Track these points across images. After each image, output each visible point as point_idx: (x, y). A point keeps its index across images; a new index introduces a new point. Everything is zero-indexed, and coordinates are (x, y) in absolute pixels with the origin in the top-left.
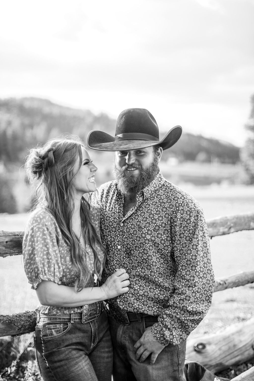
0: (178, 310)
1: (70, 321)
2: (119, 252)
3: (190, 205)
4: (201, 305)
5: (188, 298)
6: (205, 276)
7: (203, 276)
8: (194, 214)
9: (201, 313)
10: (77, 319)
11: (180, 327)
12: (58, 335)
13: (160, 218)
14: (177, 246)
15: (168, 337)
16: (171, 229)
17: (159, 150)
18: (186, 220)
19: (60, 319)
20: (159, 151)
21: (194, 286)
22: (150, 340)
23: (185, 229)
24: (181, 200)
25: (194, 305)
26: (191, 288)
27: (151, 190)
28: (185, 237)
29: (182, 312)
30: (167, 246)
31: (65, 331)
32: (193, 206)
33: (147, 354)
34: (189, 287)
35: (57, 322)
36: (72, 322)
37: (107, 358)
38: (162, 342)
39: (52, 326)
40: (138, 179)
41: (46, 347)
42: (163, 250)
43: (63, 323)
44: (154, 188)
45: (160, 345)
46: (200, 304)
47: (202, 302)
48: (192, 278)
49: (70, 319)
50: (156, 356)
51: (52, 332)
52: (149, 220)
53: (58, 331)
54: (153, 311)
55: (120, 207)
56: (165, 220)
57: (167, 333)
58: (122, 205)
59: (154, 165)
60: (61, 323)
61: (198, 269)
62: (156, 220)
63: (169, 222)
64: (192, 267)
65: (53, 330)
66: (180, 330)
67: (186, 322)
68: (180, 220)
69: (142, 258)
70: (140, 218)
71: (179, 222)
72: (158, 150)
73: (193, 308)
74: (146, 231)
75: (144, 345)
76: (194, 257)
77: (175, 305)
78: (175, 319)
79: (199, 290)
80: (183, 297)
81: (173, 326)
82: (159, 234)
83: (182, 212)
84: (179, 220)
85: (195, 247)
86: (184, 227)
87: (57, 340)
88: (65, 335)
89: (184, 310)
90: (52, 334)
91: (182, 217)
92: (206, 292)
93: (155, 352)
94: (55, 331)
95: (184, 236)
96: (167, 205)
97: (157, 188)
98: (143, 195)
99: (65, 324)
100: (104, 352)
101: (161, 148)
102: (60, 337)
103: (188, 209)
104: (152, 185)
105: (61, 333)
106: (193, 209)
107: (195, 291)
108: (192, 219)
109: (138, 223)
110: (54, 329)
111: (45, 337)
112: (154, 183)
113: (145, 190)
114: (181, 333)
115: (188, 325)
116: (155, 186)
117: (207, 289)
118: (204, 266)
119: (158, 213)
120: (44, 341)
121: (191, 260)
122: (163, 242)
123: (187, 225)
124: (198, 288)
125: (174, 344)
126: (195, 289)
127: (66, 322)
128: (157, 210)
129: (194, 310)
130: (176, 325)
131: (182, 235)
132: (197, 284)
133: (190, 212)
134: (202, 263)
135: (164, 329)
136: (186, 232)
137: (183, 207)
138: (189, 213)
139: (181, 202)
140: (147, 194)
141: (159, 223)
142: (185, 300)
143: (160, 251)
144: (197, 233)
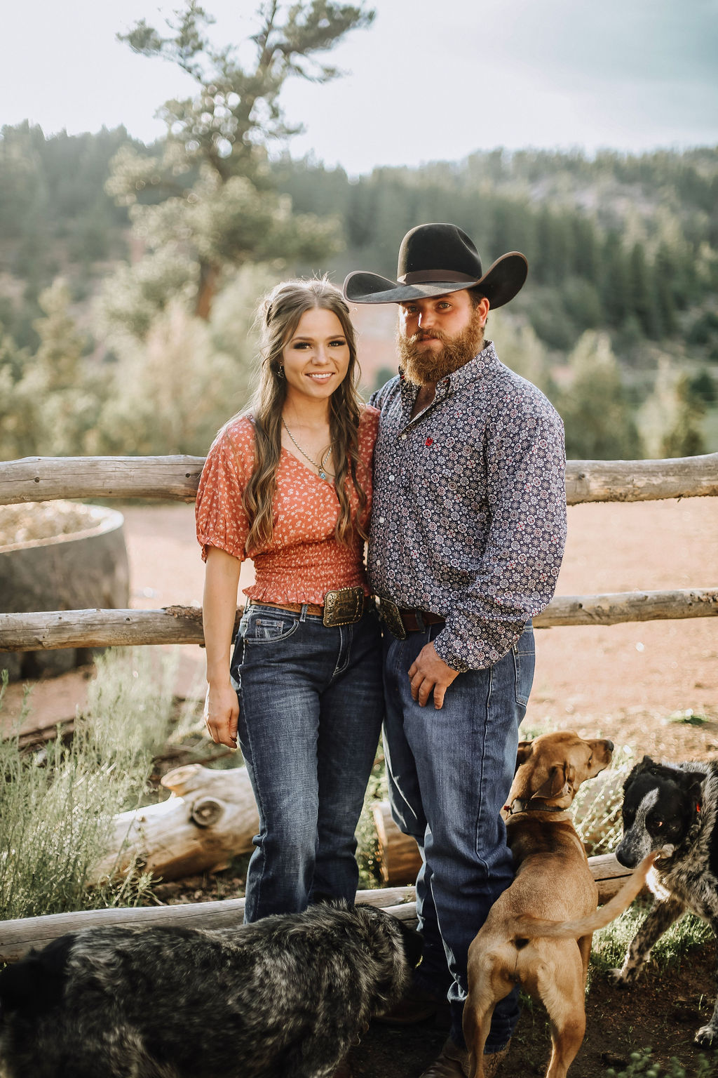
0: (480, 602)
1: (299, 618)
2: (390, 487)
3: (525, 406)
4: (525, 598)
5: (495, 580)
6: (536, 542)
7: (531, 543)
8: (530, 424)
9: (523, 611)
10: (313, 616)
11: (485, 635)
12: (273, 639)
13: (467, 428)
14: (493, 484)
15: (458, 651)
16: (484, 451)
17: (483, 303)
18: (511, 435)
19: (282, 610)
20: (483, 305)
21: (508, 559)
22: (431, 660)
23: (509, 451)
24: (509, 396)
25: (509, 596)
26: (503, 563)
27: (464, 377)
28: (506, 467)
29: (488, 608)
30: (477, 482)
31: (285, 634)
32: (530, 411)
33: (426, 686)
34: (501, 559)
35: (276, 616)
36: (301, 620)
37: (365, 699)
38: (451, 662)
39: (265, 622)
40: (439, 355)
41: (248, 657)
42: (467, 488)
43: (285, 621)
44: (473, 374)
45: (448, 668)
46: (522, 595)
47: (528, 593)
48: (507, 544)
49: (300, 614)
50: (443, 690)
51: (263, 631)
52: (447, 429)
53: (273, 632)
54: (440, 606)
55: (408, 406)
56: (475, 433)
57: (457, 644)
58: (410, 402)
59: (473, 332)
60: (282, 620)
61: (521, 526)
62: (458, 429)
63: (482, 437)
64: (510, 523)
65: (266, 630)
66: (486, 641)
67: (493, 625)
68: (500, 435)
69: (427, 498)
70: (434, 425)
71: (499, 438)
72: (480, 303)
73: (505, 600)
74: (440, 449)
75: (420, 668)
76: (515, 505)
77: (475, 594)
78: (473, 619)
79: (520, 568)
80: (488, 578)
81: (470, 633)
82: (461, 456)
83: (507, 419)
84: (498, 434)
85: (519, 486)
86: (507, 448)
87: (268, 648)
88: (285, 641)
89: (490, 603)
90: (262, 636)
91: (505, 430)
92: (536, 575)
93: (439, 682)
94: (270, 632)
95: (506, 465)
96: (483, 404)
97: (478, 375)
98: (448, 385)
99: (289, 621)
100: (359, 687)
101: (486, 299)
102: (275, 644)
103: (520, 415)
104: (469, 368)
105: (278, 637)
106: (528, 416)
107: (510, 568)
108: (524, 434)
109: (429, 433)
110: (267, 627)
111: (250, 639)
112: (473, 365)
113: (454, 375)
114: (487, 648)
115: (497, 633)
116: (474, 370)
117: (540, 569)
118: (536, 524)
119: (465, 417)
120: (247, 645)
121: (510, 510)
122: (468, 473)
123: (513, 445)
124: (518, 564)
125: (470, 665)
126: (512, 564)
127: (293, 618)
128: (464, 412)
129: (508, 604)
130: (477, 631)
131: (502, 464)
132: (514, 555)
133: (522, 421)
134: (531, 520)
135: (452, 637)
136: (510, 457)
137: (510, 410)
138: (518, 422)
139: (508, 401)
140: (455, 386)
141: (463, 436)
142: (489, 584)
143: (462, 490)
144: (526, 459)
